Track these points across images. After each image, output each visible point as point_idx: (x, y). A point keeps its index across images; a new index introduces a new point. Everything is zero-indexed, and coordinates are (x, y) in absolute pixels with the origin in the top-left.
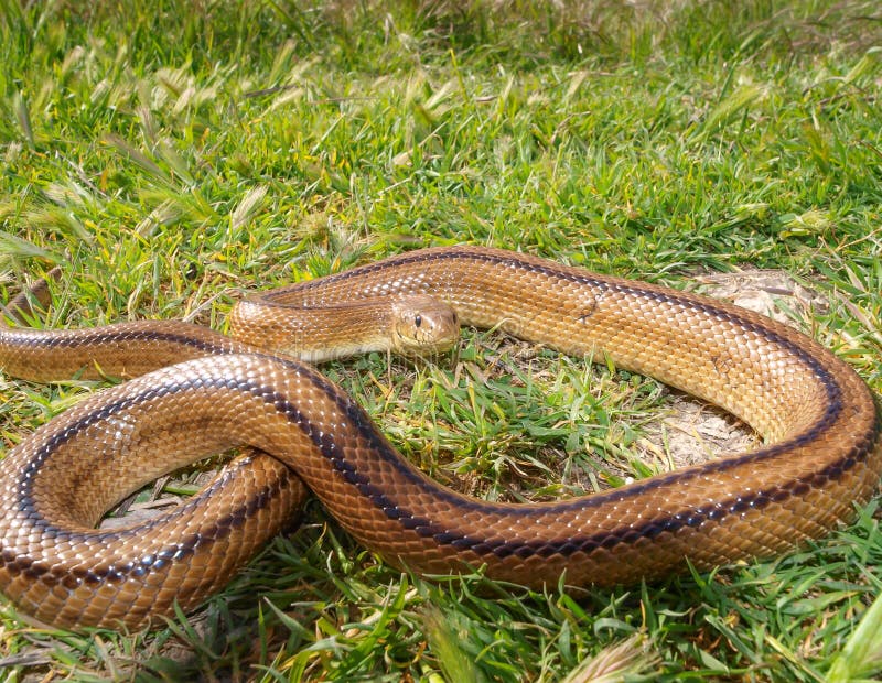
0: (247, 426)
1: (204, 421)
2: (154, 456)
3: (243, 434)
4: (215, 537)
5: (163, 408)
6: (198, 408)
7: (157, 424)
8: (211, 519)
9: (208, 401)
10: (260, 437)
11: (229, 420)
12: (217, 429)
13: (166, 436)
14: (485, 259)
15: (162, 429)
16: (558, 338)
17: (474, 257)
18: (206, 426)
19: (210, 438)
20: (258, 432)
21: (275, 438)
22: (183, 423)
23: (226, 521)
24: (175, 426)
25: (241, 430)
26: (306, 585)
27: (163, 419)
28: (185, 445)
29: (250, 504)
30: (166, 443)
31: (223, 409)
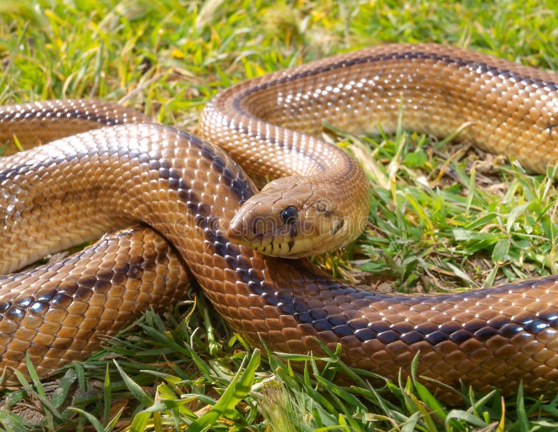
0: (132, 195)
1: (95, 190)
2: (47, 227)
3: (128, 204)
4: (74, 296)
5: (58, 175)
6: (90, 175)
7: (51, 191)
8: (74, 278)
9: (99, 169)
10: (142, 206)
11: (115, 189)
12: (106, 200)
13: (59, 206)
14: (449, 61)
15: (55, 197)
16: (524, 149)
17: (437, 58)
18: (97, 197)
19: (101, 211)
20: (141, 201)
21: (155, 206)
22: (75, 193)
23: (90, 282)
24: (68, 195)
25: (126, 199)
26: (168, 362)
27: (56, 186)
28: (76, 218)
29: (118, 270)
30: (58, 213)
31: (111, 176)
